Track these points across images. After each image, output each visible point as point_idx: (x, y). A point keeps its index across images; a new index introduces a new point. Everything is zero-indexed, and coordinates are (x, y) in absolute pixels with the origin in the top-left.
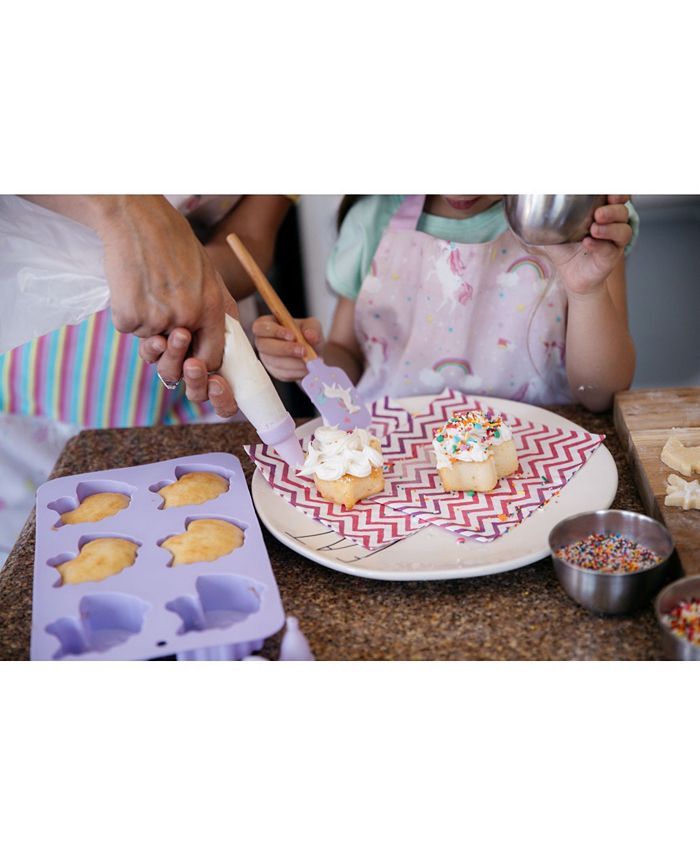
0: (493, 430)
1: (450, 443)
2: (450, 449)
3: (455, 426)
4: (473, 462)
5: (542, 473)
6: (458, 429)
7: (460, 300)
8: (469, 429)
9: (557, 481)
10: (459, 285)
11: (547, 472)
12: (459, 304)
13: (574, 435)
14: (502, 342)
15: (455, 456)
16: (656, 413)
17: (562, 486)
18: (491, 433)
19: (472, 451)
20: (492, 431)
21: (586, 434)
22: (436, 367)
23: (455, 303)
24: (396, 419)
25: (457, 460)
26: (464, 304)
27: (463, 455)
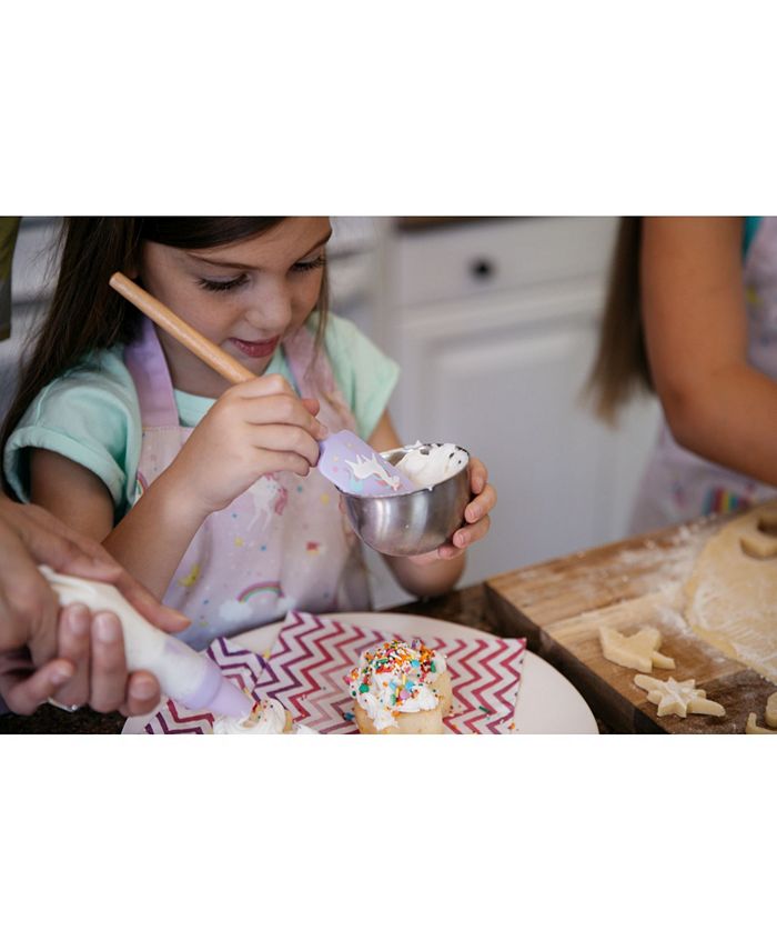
0: (425, 664)
1: (388, 694)
2: (388, 700)
3: (389, 670)
4: (422, 711)
5: (475, 702)
6: (393, 672)
7: (276, 509)
8: (408, 670)
9: (503, 711)
10: (276, 491)
11: (481, 700)
12: (276, 515)
13: (483, 645)
14: (312, 546)
15: (394, 708)
16: (548, 598)
17: (511, 715)
18: (426, 668)
19: (419, 697)
20: (427, 666)
21: (499, 642)
22: (242, 598)
23: (270, 515)
24: (246, 666)
25: (400, 712)
26: (280, 514)
27: (408, 705)
